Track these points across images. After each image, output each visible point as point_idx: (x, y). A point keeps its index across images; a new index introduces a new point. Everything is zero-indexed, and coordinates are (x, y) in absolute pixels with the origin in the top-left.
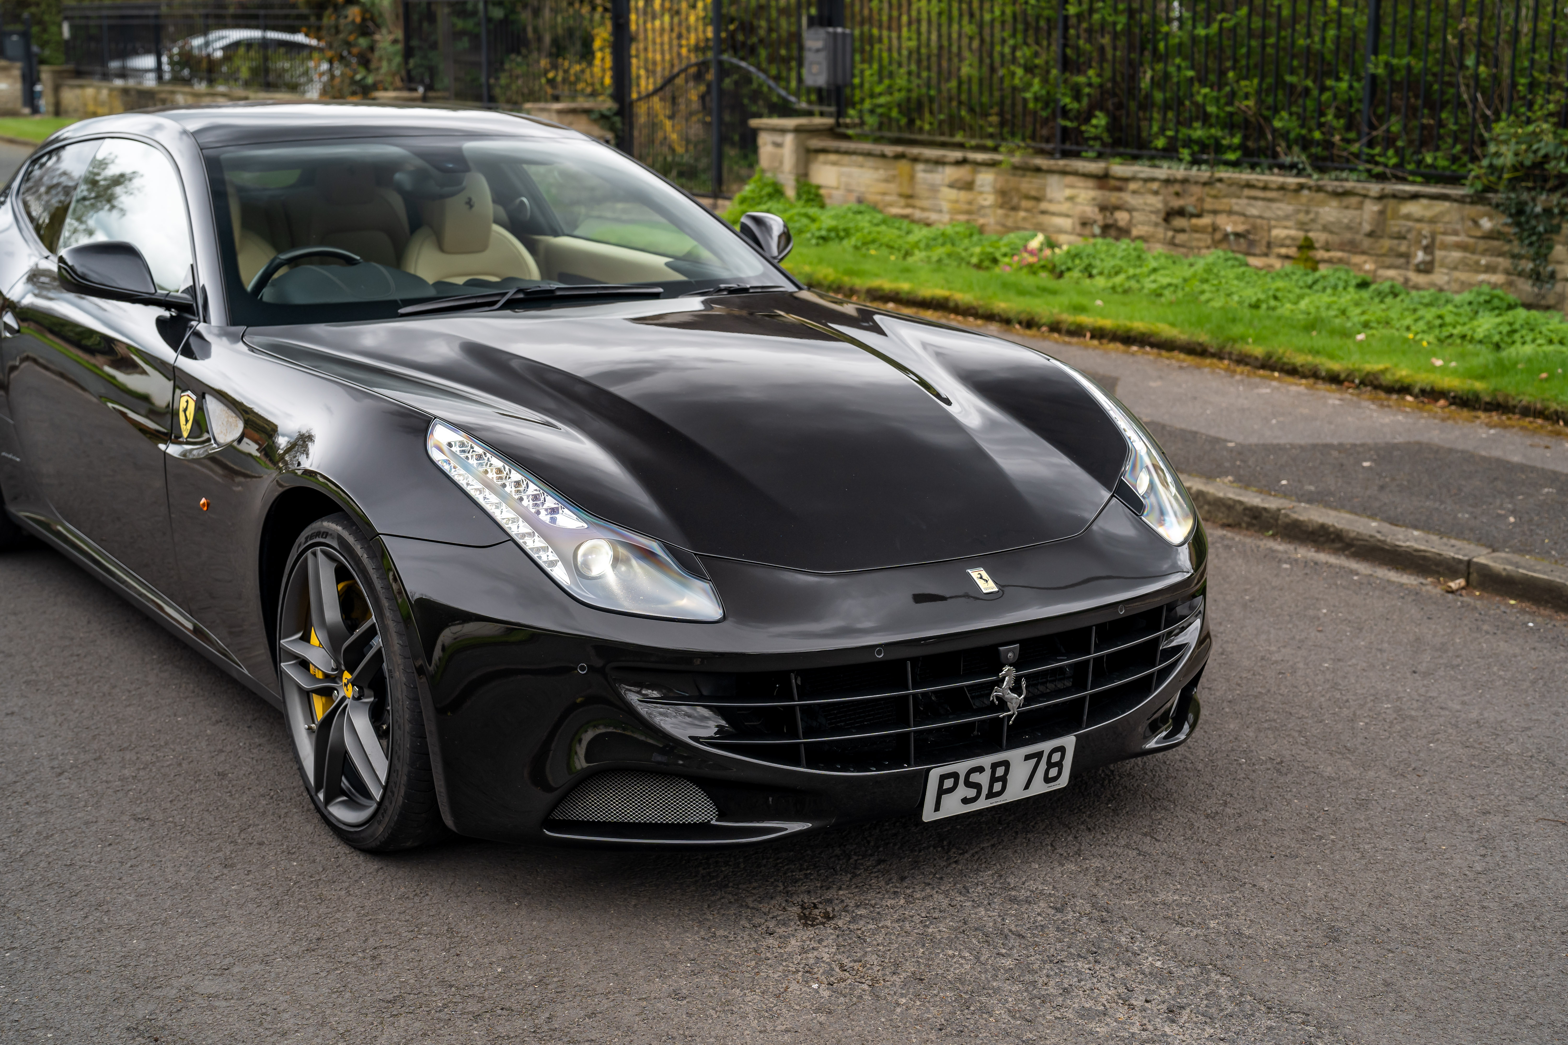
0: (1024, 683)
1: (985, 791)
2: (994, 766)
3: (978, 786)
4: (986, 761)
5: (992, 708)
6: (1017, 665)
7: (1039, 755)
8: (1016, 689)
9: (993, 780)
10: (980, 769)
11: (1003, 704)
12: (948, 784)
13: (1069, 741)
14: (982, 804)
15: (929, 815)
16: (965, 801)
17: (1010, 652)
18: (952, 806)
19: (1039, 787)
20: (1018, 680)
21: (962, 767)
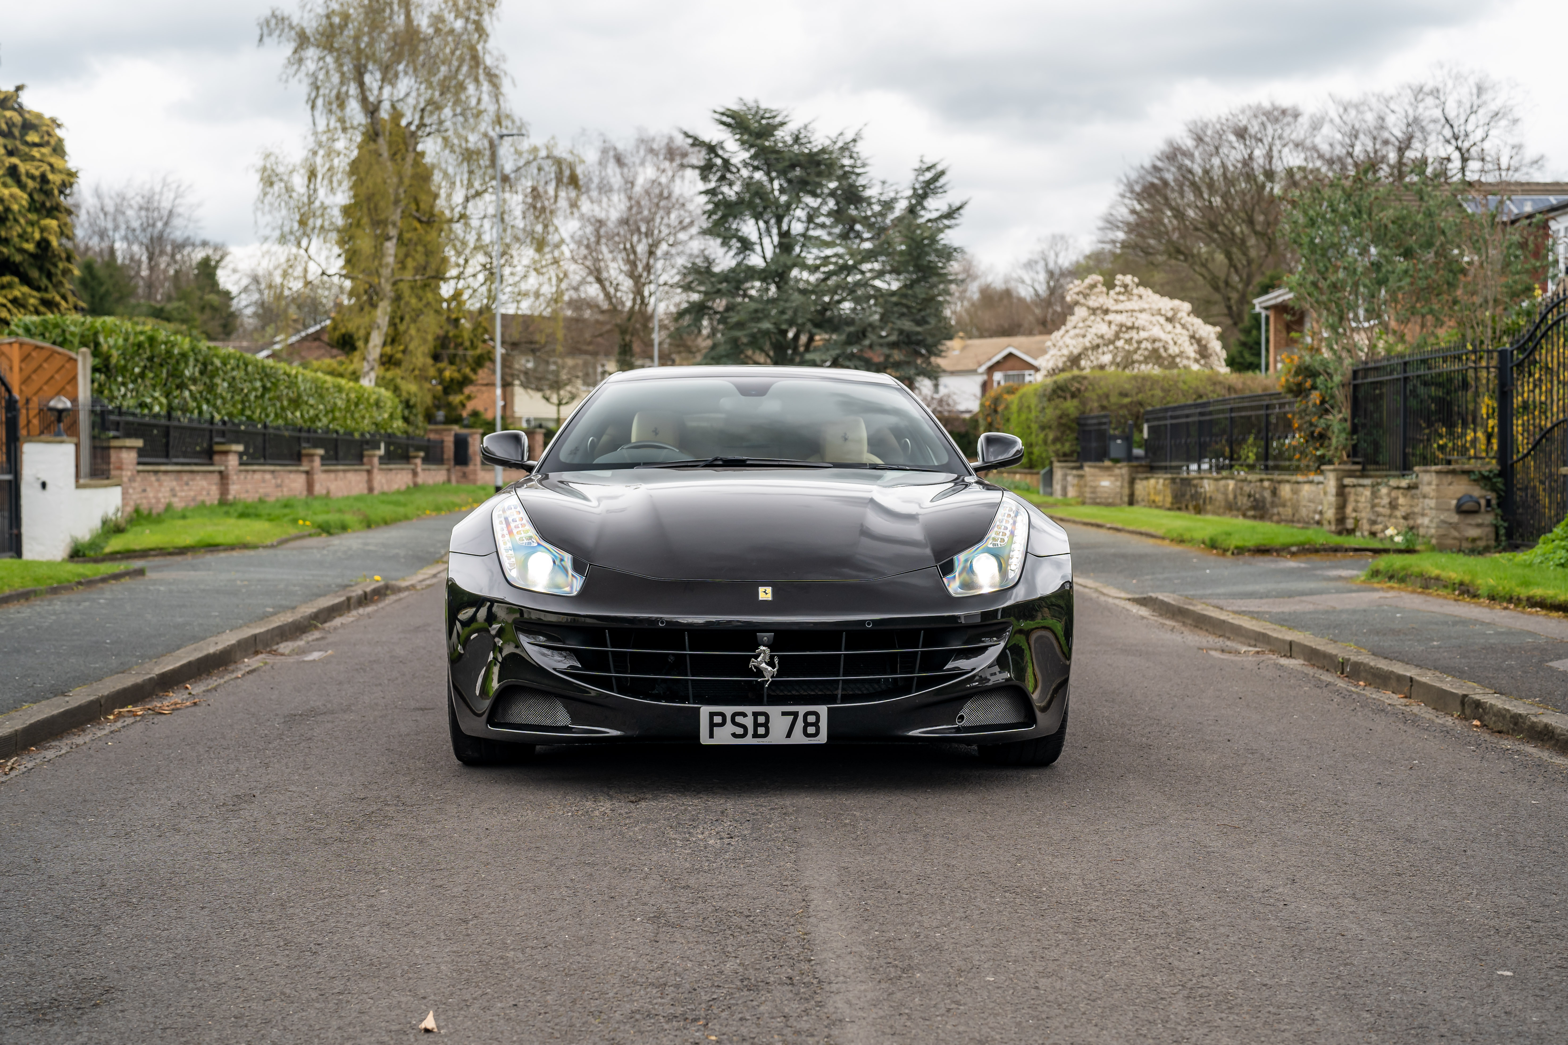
0: (776, 660)
1: (751, 731)
2: (756, 715)
3: (745, 728)
4: (749, 710)
5: (750, 673)
6: (772, 647)
7: (795, 715)
8: (771, 664)
9: (756, 725)
10: (744, 715)
11: (760, 673)
12: (718, 719)
13: (823, 710)
14: (749, 740)
15: (705, 740)
16: (734, 735)
17: (766, 637)
18: (724, 736)
19: (798, 738)
20: (772, 657)
21: (729, 710)
